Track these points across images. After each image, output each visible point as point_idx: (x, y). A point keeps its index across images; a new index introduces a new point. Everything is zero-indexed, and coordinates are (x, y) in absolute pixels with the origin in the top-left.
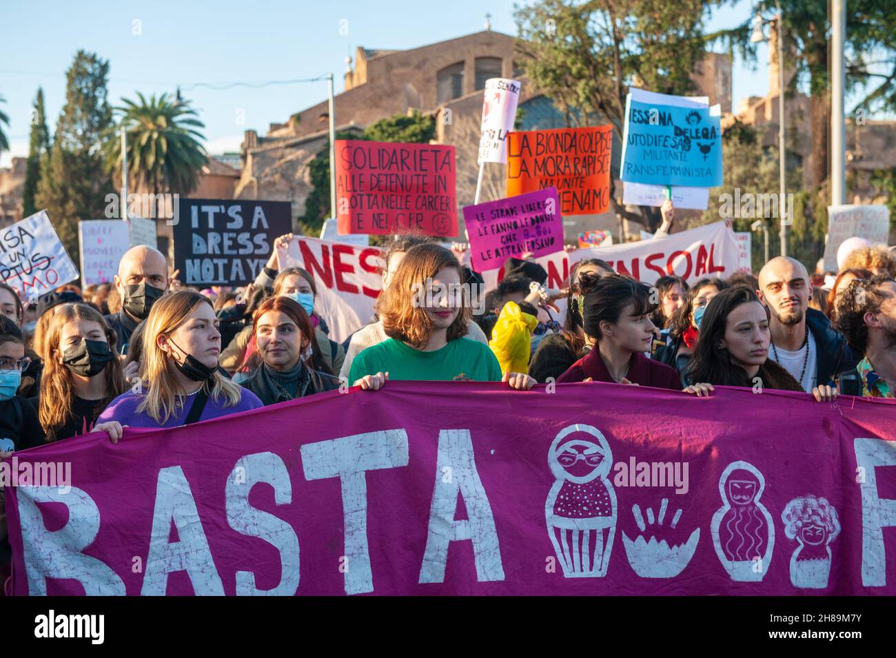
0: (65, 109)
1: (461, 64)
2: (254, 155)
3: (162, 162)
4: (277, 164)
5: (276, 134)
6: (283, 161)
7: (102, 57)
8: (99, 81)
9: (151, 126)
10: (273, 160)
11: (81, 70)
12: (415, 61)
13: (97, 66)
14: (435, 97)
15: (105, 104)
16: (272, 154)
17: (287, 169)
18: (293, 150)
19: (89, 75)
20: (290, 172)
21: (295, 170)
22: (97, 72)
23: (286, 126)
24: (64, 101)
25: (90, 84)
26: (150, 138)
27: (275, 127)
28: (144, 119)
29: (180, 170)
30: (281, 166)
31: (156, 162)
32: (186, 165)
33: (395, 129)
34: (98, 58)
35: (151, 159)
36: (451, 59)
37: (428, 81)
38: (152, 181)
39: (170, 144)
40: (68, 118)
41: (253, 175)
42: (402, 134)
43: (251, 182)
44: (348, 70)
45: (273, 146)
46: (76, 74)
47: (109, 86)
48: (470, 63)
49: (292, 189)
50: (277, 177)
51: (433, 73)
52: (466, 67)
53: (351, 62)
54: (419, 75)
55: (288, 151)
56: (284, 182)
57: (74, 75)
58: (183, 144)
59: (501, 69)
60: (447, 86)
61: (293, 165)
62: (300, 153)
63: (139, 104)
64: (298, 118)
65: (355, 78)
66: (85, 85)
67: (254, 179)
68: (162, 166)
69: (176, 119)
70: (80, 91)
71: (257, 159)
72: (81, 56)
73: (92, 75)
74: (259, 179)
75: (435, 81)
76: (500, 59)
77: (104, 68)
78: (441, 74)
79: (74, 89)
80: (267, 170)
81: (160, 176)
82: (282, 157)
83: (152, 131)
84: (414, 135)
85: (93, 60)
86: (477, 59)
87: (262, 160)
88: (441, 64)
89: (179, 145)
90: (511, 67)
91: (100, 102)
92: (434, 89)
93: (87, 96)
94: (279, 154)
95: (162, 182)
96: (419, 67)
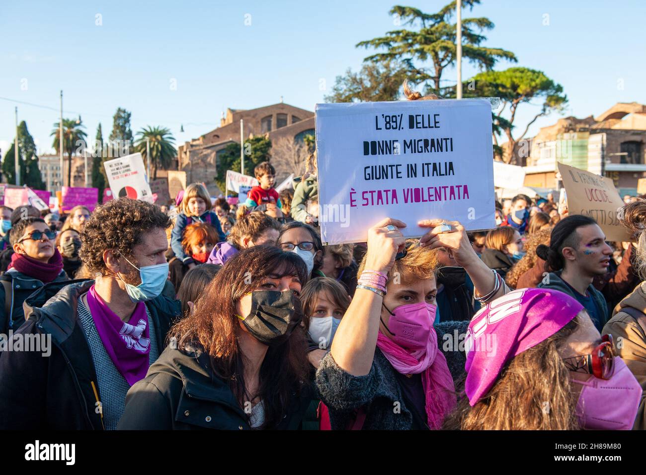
0: (113, 132)
1: (271, 116)
2: (190, 152)
3: (159, 154)
4: (200, 156)
5: (195, 143)
6: (202, 154)
7: (128, 110)
8: (127, 120)
9: (154, 139)
10: (198, 154)
11: (119, 116)
12: (252, 114)
13: (126, 114)
14: (260, 129)
15: (129, 130)
16: (198, 151)
17: (204, 158)
18: (206, 150)
19: (122, 117)
20: (205, 159)
21: (207, 158)
22: (126, 117)
23: (198, 139)
24: (112, 128)
25: (123, 122)
26: (154, 144)
27: (194, 140)
28: (151, 136)
29: (166, 158)
30: (201, 157)
31: (157, 155)
32: (168, 155)
33: (255, 142)
34: (126, 111)
35: (154, 153)
36: (267, 114)
37: (257, 122)
38: (154, 162)
39: (162, 147)
40: (114, 135)
41: (190, 160)
42: (257, 144)
43: (189, 163)
44: (222, 117)
45: (198, 148)
46: (117, 117)
47: (131, 122)
48: (275, 116)
49: (206, 166)
50: (200, 161)
51: (259, 119)
52: (273, 117)
53: (224, 114)
54: (254, 120)
55: (204, 150)
56: (202, 163)
57: (116, 118)
58: (168, 147)
59: (287, 119)
60: (265, 125)
61: (206, 156)
62: (209, 151)
63: (149, 130)
64: (204, 137)
65: (226, 121)
66: (121, 122)
67: (190, 162)
68: (159, 157)
69: (164, 137)
70: (119, 124)
71: (191, 153)
72: (119, 110)
73: (124, 118)
74: (192, 161)
75: (260, 122)
76: (286, 115)
77: (129, 115)
78: (263, 120)
79: (117, 124)
80: (196, 158)
81: (158, 160)
82: (202, 153)
83: (154, 142)
84: (263, 145)
85: (124, 112)
86: (278, 114)
87: (193, 153)
88: (263, 116)
89: (166, 147)
90: (291, 118)
91: (127, 129)
92: (260, 126)
93: (122, 126)
94: (200, 151)
95: (159, 163)
96: (254, 117)
